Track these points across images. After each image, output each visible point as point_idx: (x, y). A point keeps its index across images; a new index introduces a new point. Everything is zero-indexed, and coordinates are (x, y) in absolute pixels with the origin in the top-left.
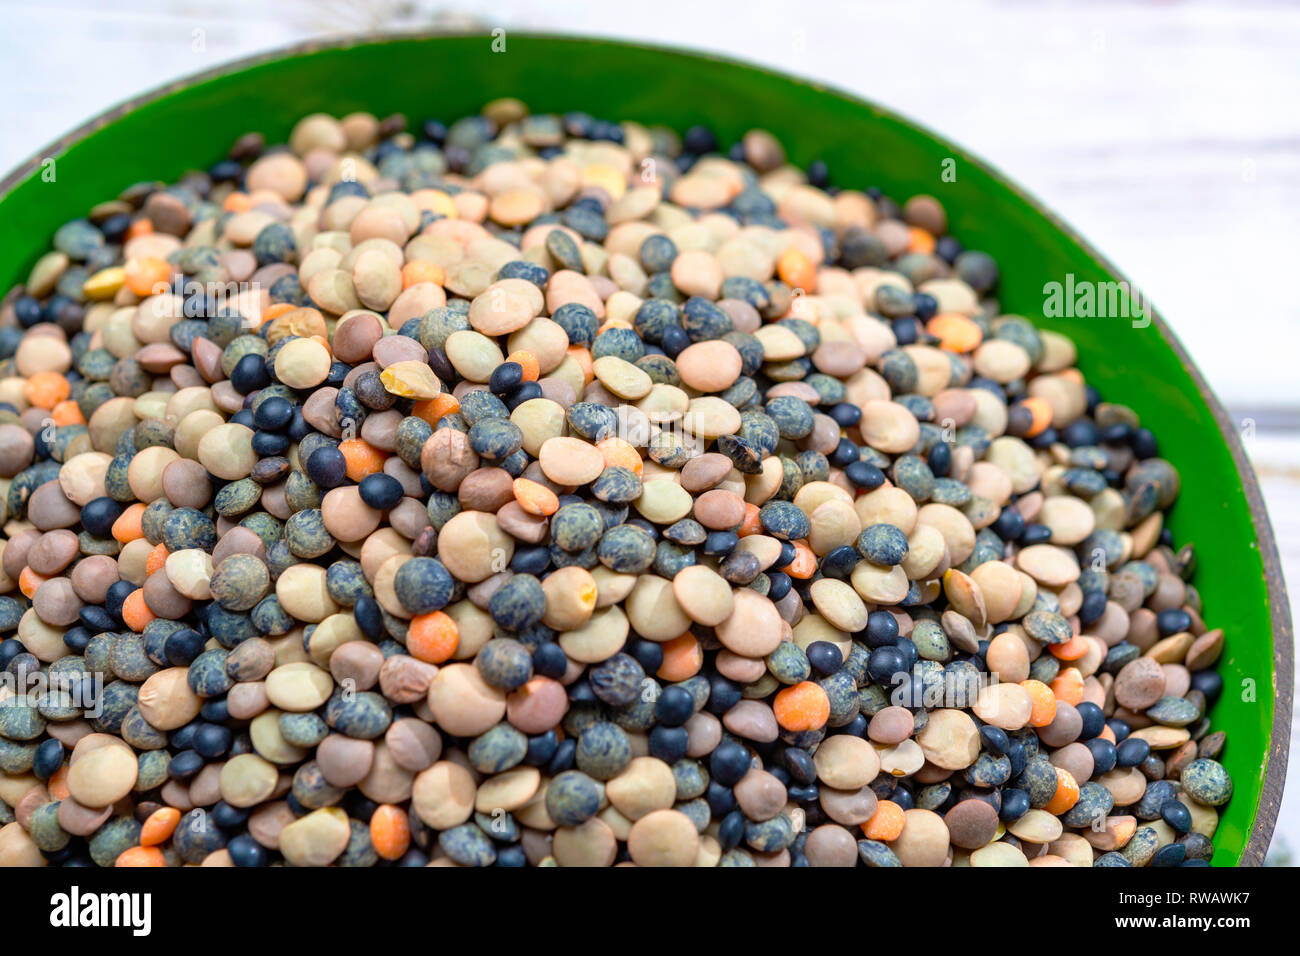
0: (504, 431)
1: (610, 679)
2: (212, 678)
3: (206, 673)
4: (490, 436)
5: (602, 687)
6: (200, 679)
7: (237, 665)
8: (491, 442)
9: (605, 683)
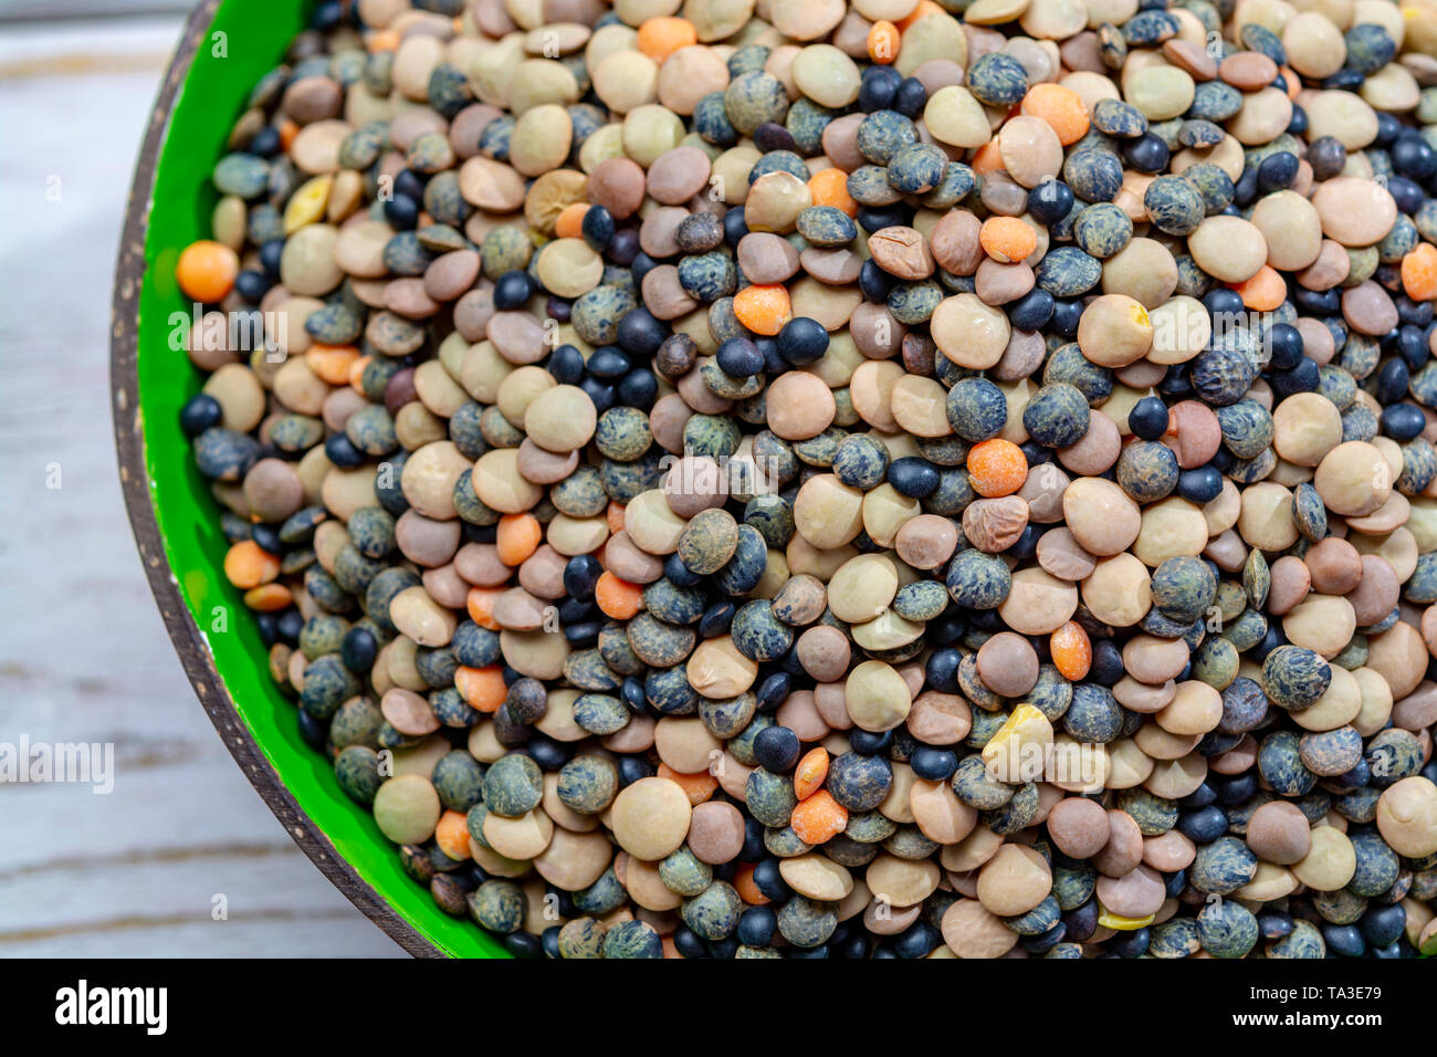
0: (923, 156)
1: (1218, 381)
2: (770, 640)
3: (761, 637)
4: (914, 169)
5: (1211, 392)
6: (757, 646)
7: (788, 608)
8: (918, 175)
9: (1214, 387)
